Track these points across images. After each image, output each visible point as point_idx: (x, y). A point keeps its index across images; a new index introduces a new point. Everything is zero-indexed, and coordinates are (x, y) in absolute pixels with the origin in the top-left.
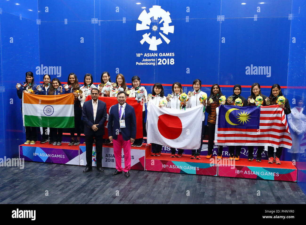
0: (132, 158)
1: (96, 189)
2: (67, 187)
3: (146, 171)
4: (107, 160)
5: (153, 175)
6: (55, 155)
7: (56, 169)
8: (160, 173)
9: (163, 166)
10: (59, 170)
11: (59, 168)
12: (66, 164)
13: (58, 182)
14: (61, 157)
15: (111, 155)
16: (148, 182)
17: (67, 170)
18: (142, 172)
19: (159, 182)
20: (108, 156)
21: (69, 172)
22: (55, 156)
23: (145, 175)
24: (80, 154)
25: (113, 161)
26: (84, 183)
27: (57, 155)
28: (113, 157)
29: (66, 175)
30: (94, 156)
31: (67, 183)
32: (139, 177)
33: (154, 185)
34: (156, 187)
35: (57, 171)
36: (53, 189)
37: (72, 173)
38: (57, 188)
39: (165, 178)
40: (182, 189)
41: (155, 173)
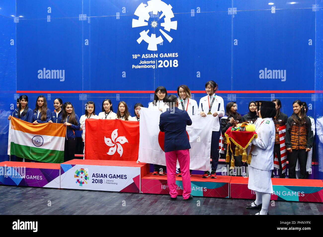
0: (124, 178)
1: (77, 211)
2: (41, 210)
3: (141, 193)
4: (94, 182)
5: (150, 197)
6: (31, 176)
7: (31, 192)
8: (158, 196)
9: (163, 187)
10: (35, 193)
11: (35, 191)
12: (43, 187)
13: (31, 205)
14: (38, 179)
15: (98, 175)
16: (142, 204)
17: (44, 193)
18: (137, 195)
19: (156, 204)
20: (96, 176)
21: (46, 195)
22: (31, 178)
23: (140, 197)
24: (61, 174)
25: (101, 182)
26: (63, 205)
27: (33, 176)
28: (101, 177)
29: (42, 198)
30: (79, 176)
31: (42, 205)
32: (132, 200)
33: (149, 208)
34: (151, 209)
35: (32, 194)
36: (24, 211)
37: (50, 196)
38: (30, 210)
39: (164, 200)
40: (183, 211)
41: (152, 195)
